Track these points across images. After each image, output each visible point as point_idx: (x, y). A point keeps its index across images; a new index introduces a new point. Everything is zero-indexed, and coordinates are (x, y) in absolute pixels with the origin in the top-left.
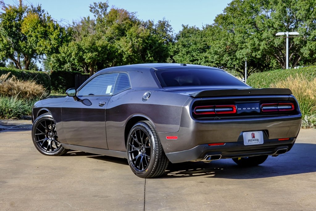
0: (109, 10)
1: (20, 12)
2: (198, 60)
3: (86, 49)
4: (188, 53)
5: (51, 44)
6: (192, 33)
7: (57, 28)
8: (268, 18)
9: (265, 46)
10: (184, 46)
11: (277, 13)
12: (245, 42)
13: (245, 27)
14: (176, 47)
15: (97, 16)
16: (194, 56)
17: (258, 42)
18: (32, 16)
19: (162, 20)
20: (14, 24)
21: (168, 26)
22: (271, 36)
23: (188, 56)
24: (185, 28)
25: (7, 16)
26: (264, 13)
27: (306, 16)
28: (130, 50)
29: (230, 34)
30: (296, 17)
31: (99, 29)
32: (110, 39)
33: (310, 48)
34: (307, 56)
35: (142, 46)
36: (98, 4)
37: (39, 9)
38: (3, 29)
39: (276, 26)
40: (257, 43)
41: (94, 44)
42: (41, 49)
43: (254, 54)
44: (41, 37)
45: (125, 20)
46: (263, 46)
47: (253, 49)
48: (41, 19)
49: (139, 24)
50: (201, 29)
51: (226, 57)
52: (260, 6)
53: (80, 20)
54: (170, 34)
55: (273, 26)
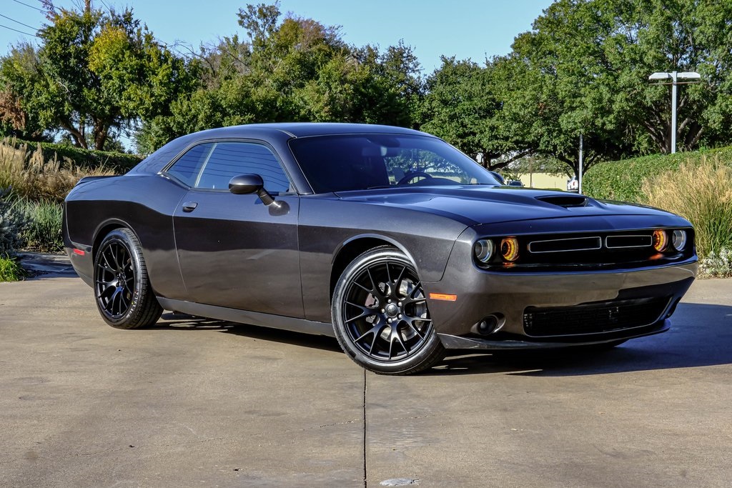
0: (280, 21)
1: (86, 25)
2: (474, 134)
3: (230, 106)
4: (452, 118)
5: (152, 95)
6: (462, 75)
7: (166, 61)
8: (632, 42)
9: (624, 104)
10: (445, 103)
11: (651, 31)
12: (580, 96)
13: (580, 62)
14: (426, 104)
15: (254, 34)
16: (465, 126)
17: (609, 95)
18: (112, 34)
19: (396, 45)
20: (72, 50)
21: (410, 58)
22: (637, 80)
23: (453, 124)
24: (447, 63)
25: (58, 33)
26: (622, 30)
27: (716, 37)
28: (327, 109)
29: (547, 76)
30: (694, 40)
31: (259, 63)
32: (283, 85)
33: (724, 108)
34: (716, 126)
35: (352, 100)
36: (257, 9)
37: (128, 18)
38: (49, 61)
39: (648, 59)
40: (606, 96)
41: (247, 95)
42: (131, 105)
43: (599, 122)
44: (132, 80)
45: (315, 43)
46: (620, 102)
47: (596, 109)
48: (132, 39)
49: (346, 52)
50: (482, 65)
51: (537, 128)
52: (615, 16)
53: (218, 44)
54: (415, 76)
55: (641, 60)
